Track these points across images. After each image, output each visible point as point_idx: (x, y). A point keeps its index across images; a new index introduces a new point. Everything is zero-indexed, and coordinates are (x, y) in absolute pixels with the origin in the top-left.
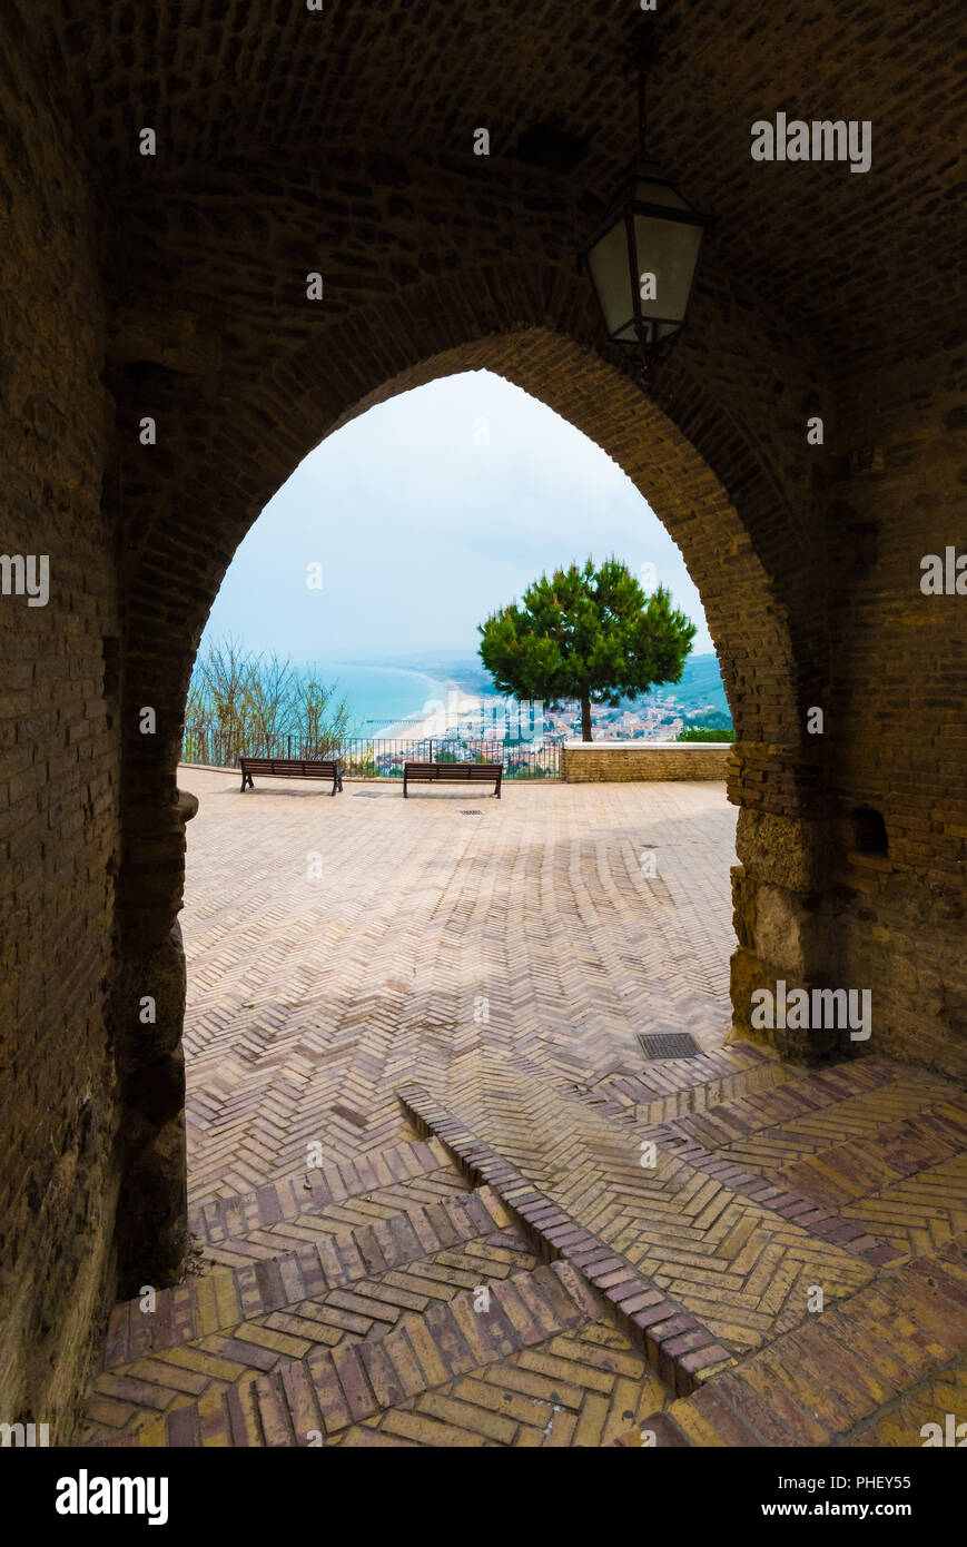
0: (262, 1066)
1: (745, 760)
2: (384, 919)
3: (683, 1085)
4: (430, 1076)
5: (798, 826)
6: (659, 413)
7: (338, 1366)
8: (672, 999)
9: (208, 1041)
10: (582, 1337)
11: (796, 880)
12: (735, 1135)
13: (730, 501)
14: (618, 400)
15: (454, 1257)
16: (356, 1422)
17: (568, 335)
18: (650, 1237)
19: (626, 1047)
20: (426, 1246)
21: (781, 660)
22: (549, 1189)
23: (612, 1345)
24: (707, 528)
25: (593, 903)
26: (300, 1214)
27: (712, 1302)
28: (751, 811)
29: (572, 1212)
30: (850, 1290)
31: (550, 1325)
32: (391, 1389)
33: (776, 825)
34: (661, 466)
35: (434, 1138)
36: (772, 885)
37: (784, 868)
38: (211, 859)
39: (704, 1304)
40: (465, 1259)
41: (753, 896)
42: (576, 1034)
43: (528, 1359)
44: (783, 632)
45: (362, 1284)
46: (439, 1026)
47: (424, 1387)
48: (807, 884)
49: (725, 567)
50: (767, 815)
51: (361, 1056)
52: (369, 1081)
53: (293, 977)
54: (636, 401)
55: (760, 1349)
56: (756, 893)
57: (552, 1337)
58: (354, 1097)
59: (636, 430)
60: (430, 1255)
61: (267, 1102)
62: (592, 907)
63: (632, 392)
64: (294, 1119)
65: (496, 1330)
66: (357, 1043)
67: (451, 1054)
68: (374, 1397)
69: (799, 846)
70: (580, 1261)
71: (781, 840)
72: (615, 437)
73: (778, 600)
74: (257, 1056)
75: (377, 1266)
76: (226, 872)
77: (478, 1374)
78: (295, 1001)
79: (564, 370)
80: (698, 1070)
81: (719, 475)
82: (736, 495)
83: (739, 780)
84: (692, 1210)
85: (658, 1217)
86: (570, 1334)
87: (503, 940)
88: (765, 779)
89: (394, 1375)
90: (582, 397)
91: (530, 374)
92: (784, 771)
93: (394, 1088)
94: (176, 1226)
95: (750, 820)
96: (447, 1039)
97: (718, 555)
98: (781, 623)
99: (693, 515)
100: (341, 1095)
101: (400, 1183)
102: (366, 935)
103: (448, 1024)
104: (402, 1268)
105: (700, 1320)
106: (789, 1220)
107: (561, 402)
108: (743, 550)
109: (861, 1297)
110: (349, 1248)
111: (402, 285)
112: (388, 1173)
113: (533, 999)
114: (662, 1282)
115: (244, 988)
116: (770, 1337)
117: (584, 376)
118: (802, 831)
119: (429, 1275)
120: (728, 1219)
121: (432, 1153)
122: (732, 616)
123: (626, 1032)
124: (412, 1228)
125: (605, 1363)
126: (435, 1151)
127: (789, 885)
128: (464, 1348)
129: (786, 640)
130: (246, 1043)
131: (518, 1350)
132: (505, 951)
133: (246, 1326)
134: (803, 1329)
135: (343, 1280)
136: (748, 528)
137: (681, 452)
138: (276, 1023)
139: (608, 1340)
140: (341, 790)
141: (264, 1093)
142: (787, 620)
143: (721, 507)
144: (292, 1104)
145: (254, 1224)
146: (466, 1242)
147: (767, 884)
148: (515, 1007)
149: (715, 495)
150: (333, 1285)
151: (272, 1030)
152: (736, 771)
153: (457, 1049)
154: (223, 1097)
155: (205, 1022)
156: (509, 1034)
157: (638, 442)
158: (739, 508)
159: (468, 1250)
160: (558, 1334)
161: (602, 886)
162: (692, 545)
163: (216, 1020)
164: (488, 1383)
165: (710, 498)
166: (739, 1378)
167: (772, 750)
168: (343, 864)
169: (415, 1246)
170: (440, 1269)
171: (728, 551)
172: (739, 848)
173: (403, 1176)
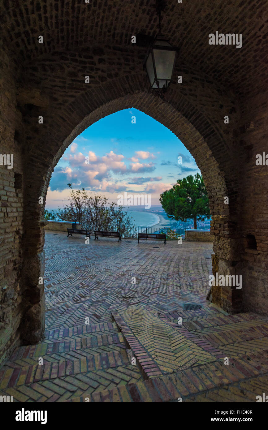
0: (78, 303)
1: (214, 221)
2: (123, 272)
3: (191, 316)
4: (122, 309)
5: (229, 240)
6: (181, 115)
7: (60, 365)
8: (199, 296)
9: (67, 296)
10: (127, 367)
11: (228, 257)
12: (198, 328)
13: (205, 141)
14: (170, 113)
15: (105, 348)
16: (59, 377)
17: (152, 94)
18: (157, 347)
19: (180, 307)
20: (99, 344)
21: (223, 189)
22: (137, 335)
23: (134, 370)
24: (200, 150)
25: (184, 271)
26: (73, 335)
27: (165, 362)
28: (217, 237)
29: (139, 340)
30: (206, 363)
31: (119, 363)
32: (70, 371)
33: (223, 240)
34: (185, 132)
35: (115, 322)
36: (222, 259)
37: (225, 253)
38: (82, 255)
39: (162, 362)
40: (108, 348)
41: (217, 263)
42: (166, 303)
43: (110, 370)
44: (223, 180)
45: (78, 351)
46: (129, 298)
47: (79, 372)
48: (232, 258)
49: (207, 162)
50: (221, 238)
51: (105, 303)
52: (105, 309)
53: (93, 283)
54: (174, 112)
55: (171, 373)
56: (218, 261)
57: (118, 366)
58: (100, 312)
59: (177, 122)
60: (99, 346)
61: (77, 311)
62: (183, 272)
63: (172, 110)
64: (82, 316)
65: (104, 363)
66: (105, 300)
67: (129, 304)
68: (65, 373)
69: (229, 246)
70: (134, 350)
71: (225, 245)
72: (171, 125)
73: (222, 170)
74: (78, 300)
75: (84, 347)
76: (85, 259)
77: (95, 372)
78: (92, 289)
79: (153, 105)
80: (197, 313)
81: (201, 133)
82: (207, 139)
83: (213, 227)
84: (172, 342)
85: (162, 342)
86: (124, 366)
87: (154, 279)
88: (220, 227)
89: (73, 369)
90: (160, 113)
91: (145, 107)
92: (225, 224)
93: (111, 311)
94: (37, 332)
95: (217, 239)
96: (129, 301)
97: (204, 159)
98: (223, 177)
99: (196, 147)
100: (96, 311)
101: (101, 331)
102: (117, 275)
103: (131, 297)
104: (91, 348)
105: (159, 366)
106: (199, 346)
107: (155, 116)
108: (210, 156)
109: (208, 365)
110: (79, 342)
111: (102, 82)
112: (99, 329)
113: (157, 293)
114: (153, 356)
115: (80, 285)
116: (175, 371)
117: (159, 106)
118: (230, 242)
119: (97, 351)
120: (181, 345)
121: (112, 326)
122: (210, 177)
123: (181, 303)
124: (97, 340)
125: (130, 374)
126: (113, 325)
127: (227, 259)
128: (94, 366)
129: (224, 183)
130: (76, 297)
131: (108, 368)
132: (154, 281)
133: (46, 356)
134: (186, 370)
135: (74, 349)
136: (210, 149)
137: (189, 127)
138: (86, 293)
139: (134, 369)
140: (121, 240)
141: (77, 309)
142: (224, 177)
143: (202, 143)
144: (83, 312)
145: (61, 336)
146: (110, 345)
147: (221, 259)
148: (151, 295)
149: (200, 140)
150: (71, 350)
151: (84, 295)
152: (212, 225)
153: (131, 303)
154: (66, 309)
155: (68, 292)
156: (147, 301)
157: (178, 125)
158: (208, 143)
159: (109, 347)
160: (120, 366)
161: (188, 267)
162: (197, 157)
163: (71, 292)
164: (96, 374)
165: (199, 140)
166: (161, 379)
167: (221, 217)
168: (116, 258)
169: (96, 344)
170: (100, 350)
171: (206, 157)
172: (213, 248)
173: (103, 330)
